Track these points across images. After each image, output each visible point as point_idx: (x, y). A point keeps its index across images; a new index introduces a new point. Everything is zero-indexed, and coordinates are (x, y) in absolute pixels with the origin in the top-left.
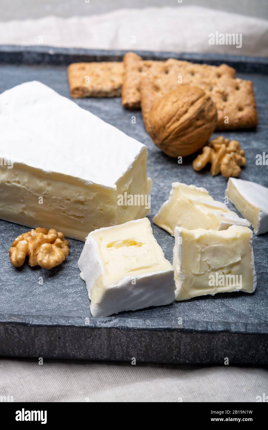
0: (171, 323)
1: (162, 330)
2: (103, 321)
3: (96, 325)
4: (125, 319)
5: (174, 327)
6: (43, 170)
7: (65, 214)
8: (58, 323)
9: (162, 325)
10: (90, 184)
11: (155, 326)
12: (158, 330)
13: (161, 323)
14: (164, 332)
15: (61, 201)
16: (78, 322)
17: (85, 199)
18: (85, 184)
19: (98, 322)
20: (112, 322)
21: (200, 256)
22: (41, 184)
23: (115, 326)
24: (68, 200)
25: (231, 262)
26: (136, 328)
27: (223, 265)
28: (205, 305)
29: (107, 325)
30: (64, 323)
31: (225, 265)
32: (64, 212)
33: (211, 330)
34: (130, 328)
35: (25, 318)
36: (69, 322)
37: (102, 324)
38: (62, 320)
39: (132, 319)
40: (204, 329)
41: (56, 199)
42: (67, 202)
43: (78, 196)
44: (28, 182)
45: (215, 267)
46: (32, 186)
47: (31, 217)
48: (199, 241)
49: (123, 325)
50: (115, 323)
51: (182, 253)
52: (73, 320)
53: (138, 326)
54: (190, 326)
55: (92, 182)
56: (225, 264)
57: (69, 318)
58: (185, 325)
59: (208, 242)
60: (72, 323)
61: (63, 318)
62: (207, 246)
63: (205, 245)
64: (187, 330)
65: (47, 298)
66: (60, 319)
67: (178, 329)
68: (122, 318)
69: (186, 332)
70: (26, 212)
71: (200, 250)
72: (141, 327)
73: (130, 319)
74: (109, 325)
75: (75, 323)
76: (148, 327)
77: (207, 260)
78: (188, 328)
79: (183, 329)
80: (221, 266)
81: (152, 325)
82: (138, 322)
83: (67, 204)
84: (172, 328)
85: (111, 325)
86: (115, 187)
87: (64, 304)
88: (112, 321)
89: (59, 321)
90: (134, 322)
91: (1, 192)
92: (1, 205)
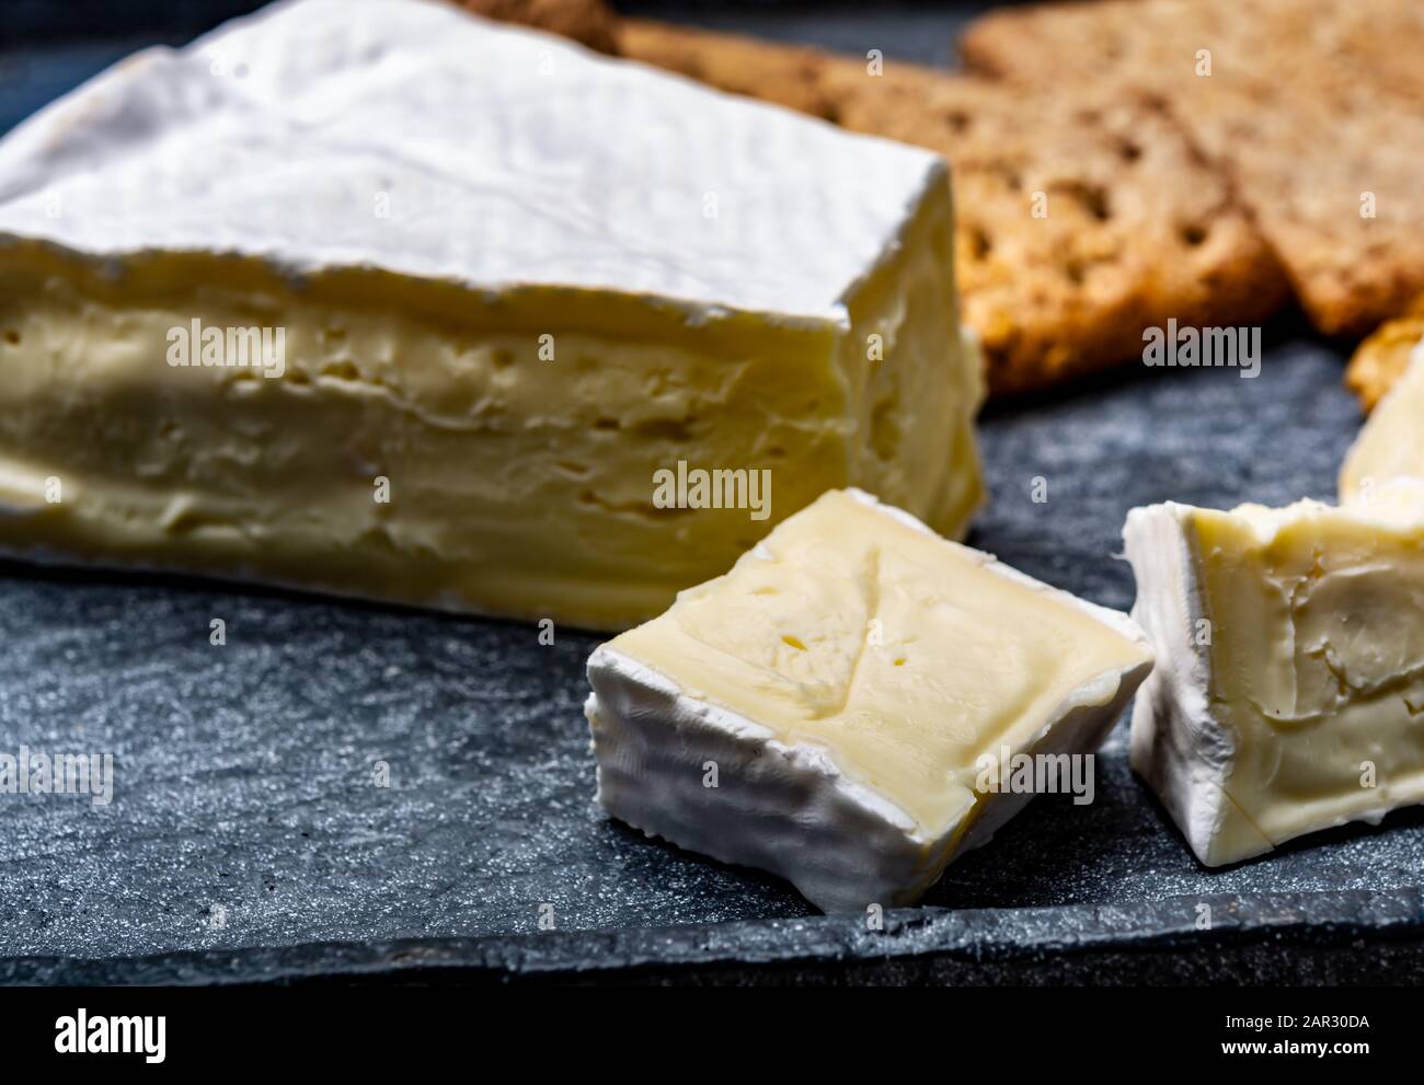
6: (471, 286)
7: (593, 508)
10: (715, 321)
15: (571, 437)
17: (693, 403)
18: (689, 323)
22: (465, 362)
24: (607, 424)
32: (589, 497)
41: (543, 433)
42: (599, 436)
43: (657, 392)
44: (400, 361)
46: (418, 380)
47: (423, 552)
55: (721, 307)
70: (395, 529)
83: (603, 451)
86: (839, 316)
91: (263, 440)
92: (267, 506)
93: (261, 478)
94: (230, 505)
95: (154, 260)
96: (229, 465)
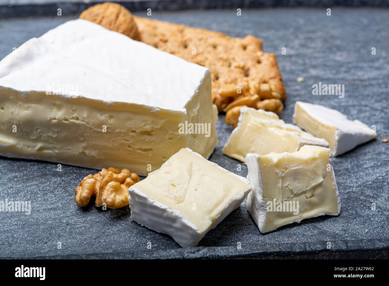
0: (265, 247)
1: (257, 255)
2: (190, 252)
3: (183, 256)
4: (215, 247)
5: (269, 251)
7: (131, 149)
8: (142, 258)
9: (256, 249)
10: (157, 111)
11: (248, 252)
12: (253, 255)
13: (255, 248)
14: (259, 257)
15: (125, 134)
16: (163, 255)
17: (152, 128)
18: (152, 111)
19: (185, 253)
20: (201, 252)
21: (281, 181)
22: (102, 117)
23: (205, 256)
24: (133, 131)
25: (314, 184)
26: (228, 256)
27: (306, 188)
28: (295, 229)
29: (196, 255)
30: (149, 258)
31: (308, 189)
32: (129, 147)
33: (310, 250)
34: (222, 256)
35: (105, 256)
36: (153, 257)
37: (190, 256)
38: (145, 255)
39: (222, 247)
40: (302, 250)
41: (120, 132)
42: (132, 134)
43: (144, 126)
44: (88, 117)
45: (297, 192)
46: (92, 121)
47: (93, 157)
48: (278, 165)
49: (214, 254)
50: (204, 253)
51: (262, 180)
52: (157, 253)
53: (230, 253)
54: (287, 248)
55: (158, 108)
56: (307, 187)
57: (153, 252)
58: (280, 247)
59: (286, 165)
60: (156, 257)
61: (146, 252)
62: (287, 169)
63: (285, 169)
64: (284, 252)
65: (122, 237)
66: (143, 254)
67: (274, 252)
68: (210, 247)
69: (284, 255)
70: (87, 152)
71: (280, 175)
72: (234, 254)
73: (220, 248)
74: (198, 255)
75: (161, 256)
76: (241, 253)
77: (288, 184)
78: (285, 250)
79: (280, 252)
80: (304, 190)
81: (244, 251)
82: (229, 249)
83: (133, 137)
84: (267, 251)
85: (200, 254)
87: (142, 242)
88: (201, 250)
89: (142, 256)
90: (225, 250)
91: (58, 132)
92: (59, 146)
93: (57, 140)
94: (51, 146)
95: (34, 93)
96: (50, 137)
